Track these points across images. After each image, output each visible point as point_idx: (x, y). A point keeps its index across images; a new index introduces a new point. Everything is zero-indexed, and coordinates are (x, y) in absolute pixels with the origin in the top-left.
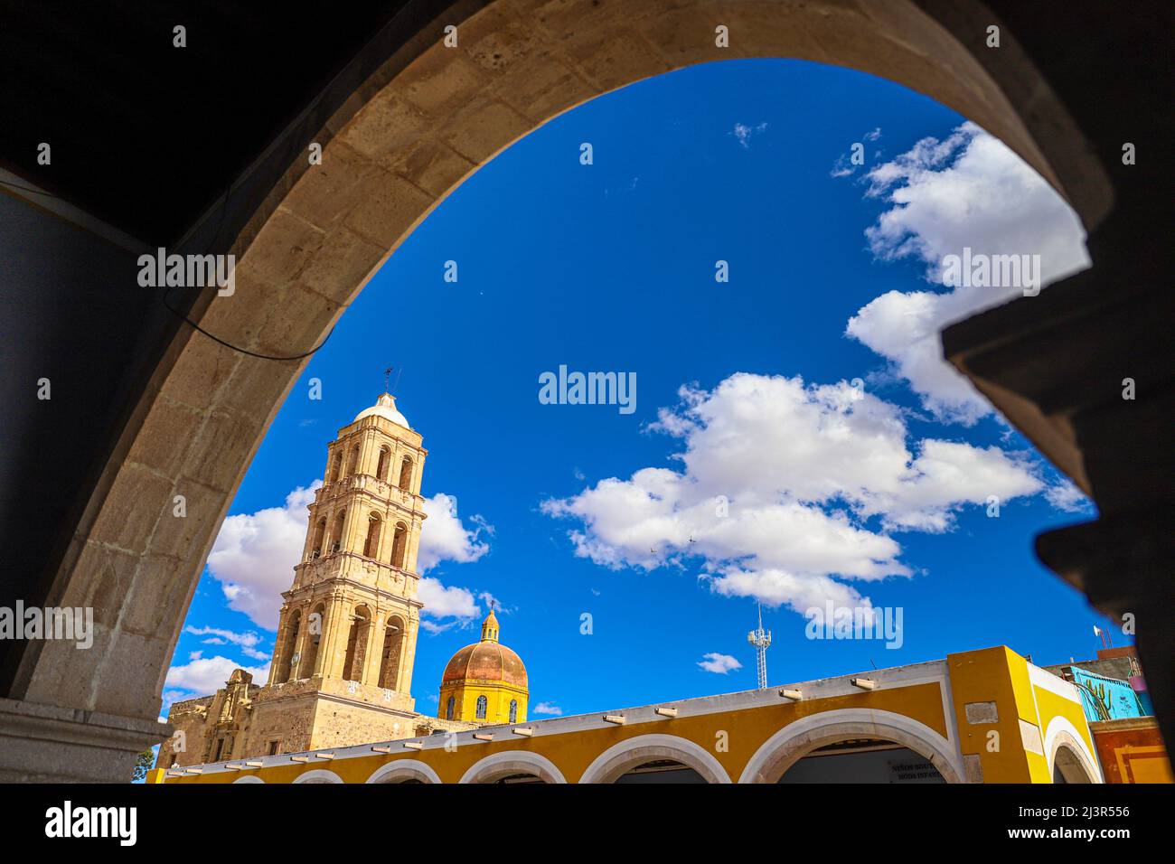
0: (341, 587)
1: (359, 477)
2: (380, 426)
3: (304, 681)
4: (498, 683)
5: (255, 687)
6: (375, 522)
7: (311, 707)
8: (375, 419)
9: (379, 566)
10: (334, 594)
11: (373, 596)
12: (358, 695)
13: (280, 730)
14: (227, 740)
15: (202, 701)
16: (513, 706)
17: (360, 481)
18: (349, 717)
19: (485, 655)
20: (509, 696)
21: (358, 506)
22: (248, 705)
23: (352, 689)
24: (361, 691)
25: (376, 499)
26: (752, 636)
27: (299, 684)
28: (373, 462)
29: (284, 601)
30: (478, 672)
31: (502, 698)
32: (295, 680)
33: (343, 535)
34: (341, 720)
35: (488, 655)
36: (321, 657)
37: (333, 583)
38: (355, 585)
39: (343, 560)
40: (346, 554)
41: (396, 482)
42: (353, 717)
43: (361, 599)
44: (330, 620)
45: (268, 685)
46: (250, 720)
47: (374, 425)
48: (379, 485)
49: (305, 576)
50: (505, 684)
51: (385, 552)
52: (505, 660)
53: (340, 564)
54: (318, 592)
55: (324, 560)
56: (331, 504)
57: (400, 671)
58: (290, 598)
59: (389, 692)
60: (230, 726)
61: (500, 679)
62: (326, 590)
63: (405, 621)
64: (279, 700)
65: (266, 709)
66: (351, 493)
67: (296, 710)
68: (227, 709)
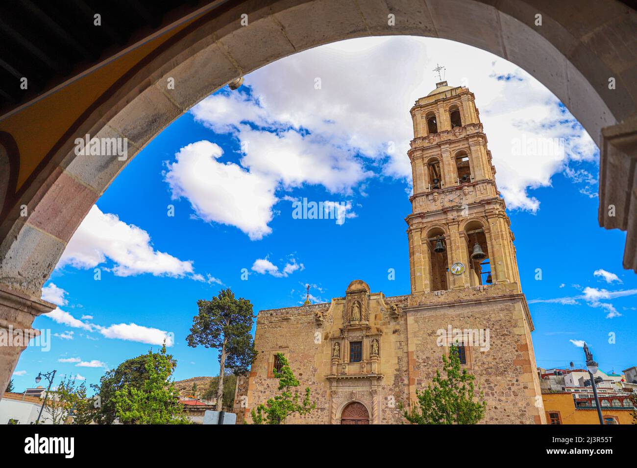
0: (499, 207)
1: (475, 126)
10: (497, 212)
17: (477, 129)
21: (482, 147)
27: (477, 290)
32: (466, 286)
36: (502, 265)
39: (488, 187)
40: (489, 182)
46: (400, 324)
55: (460, 188)
60: (368, 329)
62: (480, 210)
65: (427, 314)
66: (473, 137)
67: (484, 313)
68: (358, 315)
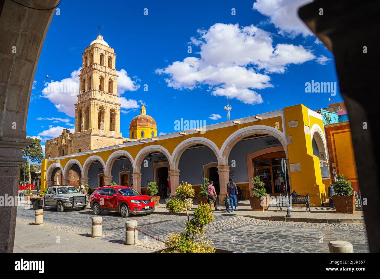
0: (93, 101)
1: (94, 64)
2: (99, 46)
3: (86, 131)
4: (147, 127)
5: (71, 134)
6: (102, 79)
7: (90, 138)
8: (97, 44)
9: (105, 93)
10: (91, 103)
11: (104, 103)
12: (104, 133)
13: (81, 146)
14: (65, 150)
15: (55, 139)
16: (153, 133)
17: (95, 66)
18: (102, 140)
19: (142, 119)
20: (151, 130)
21: (95, 74)
22: (70, 139)
23: (101, 132)
24: (104, 132)
25: (101, 71)
26: (226, 108)
27: (85, 132)
28: (98, 59)
29: (76, 107)
30: (141, 124)
31: (149, 131)
32: (83, 131)
33: (91, 84)
34: (100, 141)
35: (143, 119)
36: (90, 123)
37: (91, 100)
38: (98, 100)
39: (93, 92)
40: (93, 90)
41: (107, 65)
42: (103, 140)
43: (101, 104)
44: (91, 111)
45: (75, 133)
46: (71, 144)
47: (97, 46)
48: (101, 67)
49: (81, 98)
50: (149, 127)
51: (106, 88)
52: (149, 120)
53: (92, 94)
54: (86, 103)
55: (87, 93)
56: (86, 74)
57: (116, 126)
58: (77, 106)
59: (113, 132)
60: (65, 146)
61: (148, 125)
62: (89, 102)
63: (116, 110)
64: (79, 137)
65: (76, 140)
66: (92, 70)
67: (85, 140)
68: (64, 141)
